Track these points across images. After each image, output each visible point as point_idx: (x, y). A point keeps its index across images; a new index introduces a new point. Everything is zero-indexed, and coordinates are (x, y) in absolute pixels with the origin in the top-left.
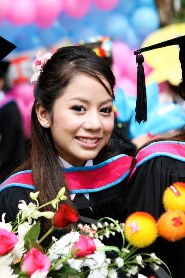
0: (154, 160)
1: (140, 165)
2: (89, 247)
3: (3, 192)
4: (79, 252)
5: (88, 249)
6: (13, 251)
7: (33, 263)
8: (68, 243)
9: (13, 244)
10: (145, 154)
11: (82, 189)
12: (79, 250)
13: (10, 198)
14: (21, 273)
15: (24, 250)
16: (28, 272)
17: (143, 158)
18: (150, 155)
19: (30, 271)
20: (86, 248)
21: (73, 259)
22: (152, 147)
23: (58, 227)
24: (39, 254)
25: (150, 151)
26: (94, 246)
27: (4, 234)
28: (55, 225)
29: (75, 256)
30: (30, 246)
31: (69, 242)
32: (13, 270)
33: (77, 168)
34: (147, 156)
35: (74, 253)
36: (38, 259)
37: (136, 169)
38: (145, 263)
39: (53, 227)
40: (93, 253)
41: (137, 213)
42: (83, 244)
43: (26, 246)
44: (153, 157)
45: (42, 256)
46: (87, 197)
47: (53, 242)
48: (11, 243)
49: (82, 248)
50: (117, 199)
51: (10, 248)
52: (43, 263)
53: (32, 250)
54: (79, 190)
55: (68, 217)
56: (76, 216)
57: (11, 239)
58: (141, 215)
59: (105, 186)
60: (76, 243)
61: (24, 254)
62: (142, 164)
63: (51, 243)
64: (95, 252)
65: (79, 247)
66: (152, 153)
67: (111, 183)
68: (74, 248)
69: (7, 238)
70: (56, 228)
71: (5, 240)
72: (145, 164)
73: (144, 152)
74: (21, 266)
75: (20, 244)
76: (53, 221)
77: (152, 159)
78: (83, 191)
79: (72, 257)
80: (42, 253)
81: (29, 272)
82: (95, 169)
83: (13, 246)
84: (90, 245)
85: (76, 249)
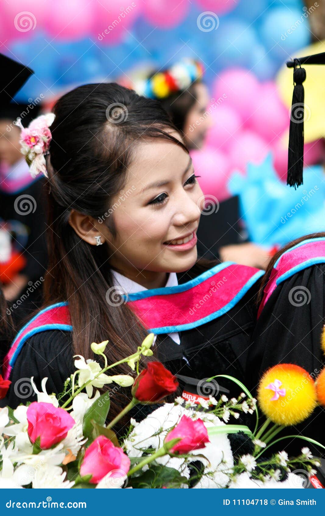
0: (310, 270)
1: (284, 279)
2: (197, 435)
3: (31, 340)
4: (179, 444)
5: (195, 438)
6: (65, 441)
7: (101, 461)
8: (157, 430)
9: (65, 428)
10: (293, 261)
11: (165, 326)
12: (179, 440)
13: (45, 349)
14: (78, 478)
15: (82, 440)
16: (91, 476)
17: (290, 268)
18: (302, 262)
19: (95, 474)
20: (191, 438)
21: (168, 456)
22: (305, 248)
23: (143, 400)
24: (110, 446)
25: (303, 255)
26: (205, 433)
27: (49, 411)
28: (137, 398)
29: (171, 451)
30: (94, 433)
31: (160, 428)
32: (65, 474)
33: (153, 292)
34: (297, 264)
35: (170, 445)
36: (108, 455)
37: (278, 286)
38: (293, 464)
39: (134, 399)
40: (203, 446)
41: (280, 366)
42: (186, 429)
43: (87, 434)
44: (310, 265)
45: (115, 450)
46: (177, 340)
47: (131, 427)
48: (62, 427)
49: (184, 437)
50: (227, 340)
51: (61, 434)
52: (117, 462)
53: (99, 439)
54: (161, 328)
55: (160, 383)
56: (173, 381)
57: (62, 420)
58: (286, 369)
59: (205, 318)
60: (173, 428)
61: (82, 446)
62: (288, 277)
63: (128, 430)
64: (206, 444)
65: (179, 436)
66: (305, 259)
67: (213, 312)
68: (170, 437)
69: (54, 419)
70: (140, 402)
71: (51, 420)
72: (293, 277)
73: (290, 256)
74: (79, 467)
75: (75, 430)
76: (135, 390)
77: (307, 268)
78: (167, 329)
79: (166, 454)
80: (116, 446)
81: (93, 476)
82: (184, 291)
83: (65, 432)
84: (198, 432)
85: (174, 439)
